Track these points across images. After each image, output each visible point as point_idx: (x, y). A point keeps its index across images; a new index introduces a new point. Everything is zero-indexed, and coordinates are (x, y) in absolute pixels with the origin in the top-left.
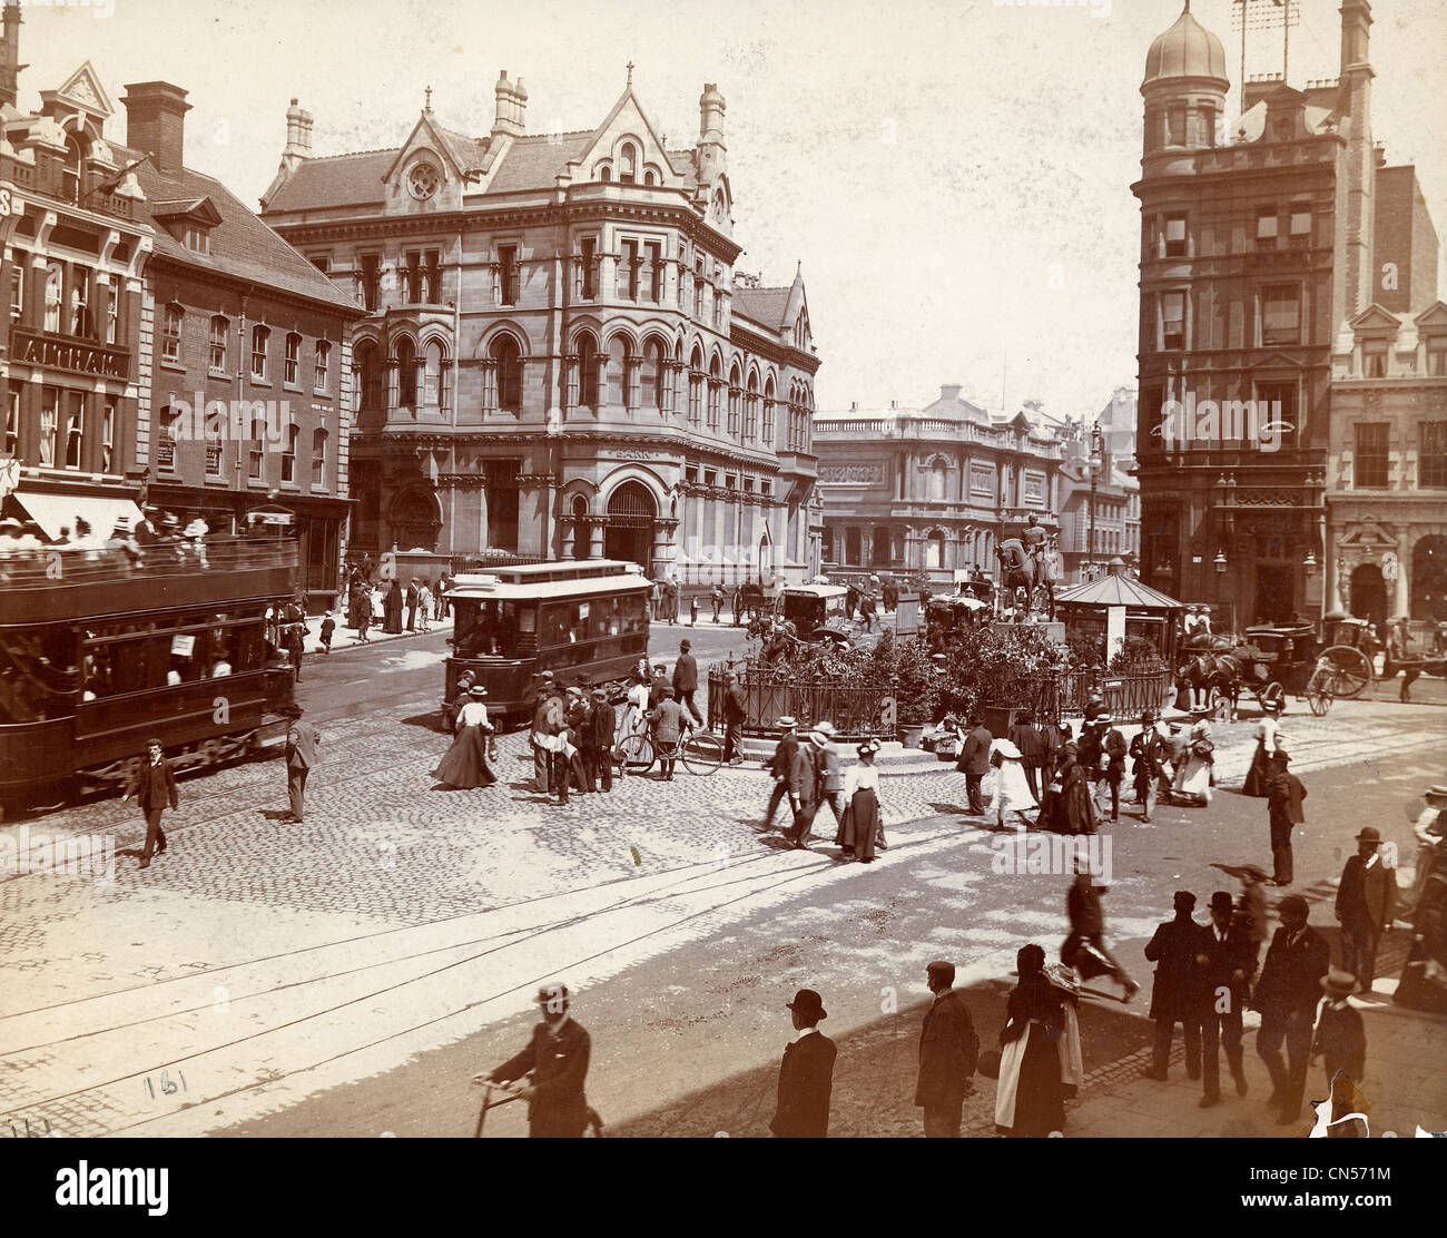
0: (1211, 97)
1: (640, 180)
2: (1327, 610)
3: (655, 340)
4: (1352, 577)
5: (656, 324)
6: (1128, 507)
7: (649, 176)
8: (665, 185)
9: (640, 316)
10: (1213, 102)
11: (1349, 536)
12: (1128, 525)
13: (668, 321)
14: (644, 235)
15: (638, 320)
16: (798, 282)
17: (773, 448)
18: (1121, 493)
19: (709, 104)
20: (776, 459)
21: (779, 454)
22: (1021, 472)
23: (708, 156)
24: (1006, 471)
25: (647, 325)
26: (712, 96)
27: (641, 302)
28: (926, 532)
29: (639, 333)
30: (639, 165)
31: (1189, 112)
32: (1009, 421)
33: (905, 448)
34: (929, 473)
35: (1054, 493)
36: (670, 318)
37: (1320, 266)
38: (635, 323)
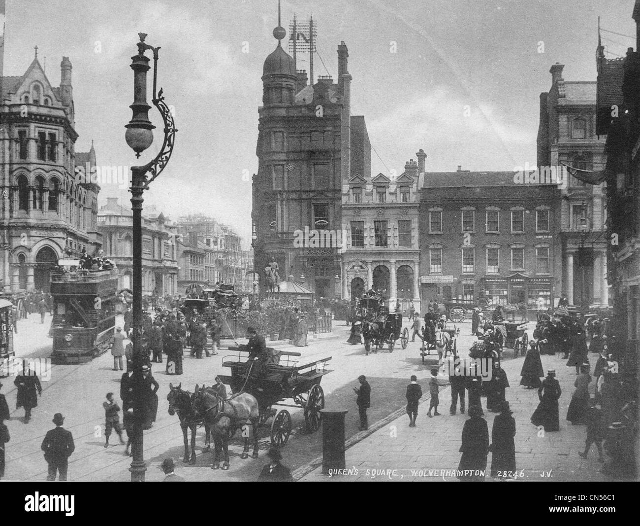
0: (291, 83)
1: (42, 103)
2: (343, 297)
3: (55, 180)
4: (352, 283)
5: (54, 172)
6: (206, 258)
7: (46, 101)
8: (54, 106)
9: (46, 167)
10: (292, 86)
11: (350, 267)
12: (206, 267)
13: (60, 171)
14: (49, 130)
15: (47, 170)
16: (92, 150)
17: (85, 231)
18: (203, 252)
19: (66, 66)
20: (87, 235)
21: (88, 233)
22: (162, 242)
23: (67, 92)
24: (156, 241)
25: (51, 172)
26: (67, 63)
27: (47, 161)
28: (123, 270)
29: (47, 176)
30: (42, 96)
31: (283, 89)
32: (157, 217)
33: (111, 229)
34: (123, 242)
35: (175, 252)
36: (61, 169)
37: (337, 157)
38: (45, 171)
